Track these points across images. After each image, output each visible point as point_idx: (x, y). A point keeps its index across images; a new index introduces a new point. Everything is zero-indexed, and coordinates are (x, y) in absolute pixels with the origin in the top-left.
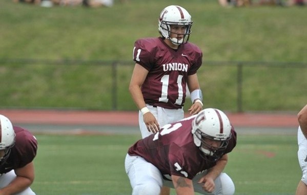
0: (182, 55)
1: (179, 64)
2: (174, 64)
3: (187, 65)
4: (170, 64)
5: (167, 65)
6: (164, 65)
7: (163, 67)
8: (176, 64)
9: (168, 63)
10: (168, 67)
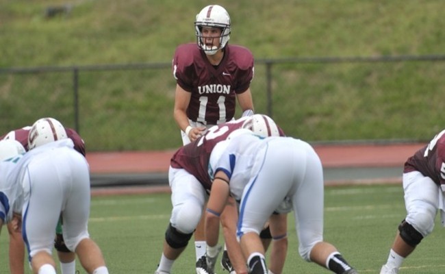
0: (224, 74)
1: (219, 86)
2: (211, 86)
3: (229, 87)
4: (207, 86)
5: (204, 87)
6: (200, 88)
7: (198, 90)
8: (215, 85)
9: (205, 85)
10: (204, 90)
